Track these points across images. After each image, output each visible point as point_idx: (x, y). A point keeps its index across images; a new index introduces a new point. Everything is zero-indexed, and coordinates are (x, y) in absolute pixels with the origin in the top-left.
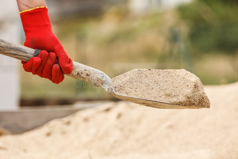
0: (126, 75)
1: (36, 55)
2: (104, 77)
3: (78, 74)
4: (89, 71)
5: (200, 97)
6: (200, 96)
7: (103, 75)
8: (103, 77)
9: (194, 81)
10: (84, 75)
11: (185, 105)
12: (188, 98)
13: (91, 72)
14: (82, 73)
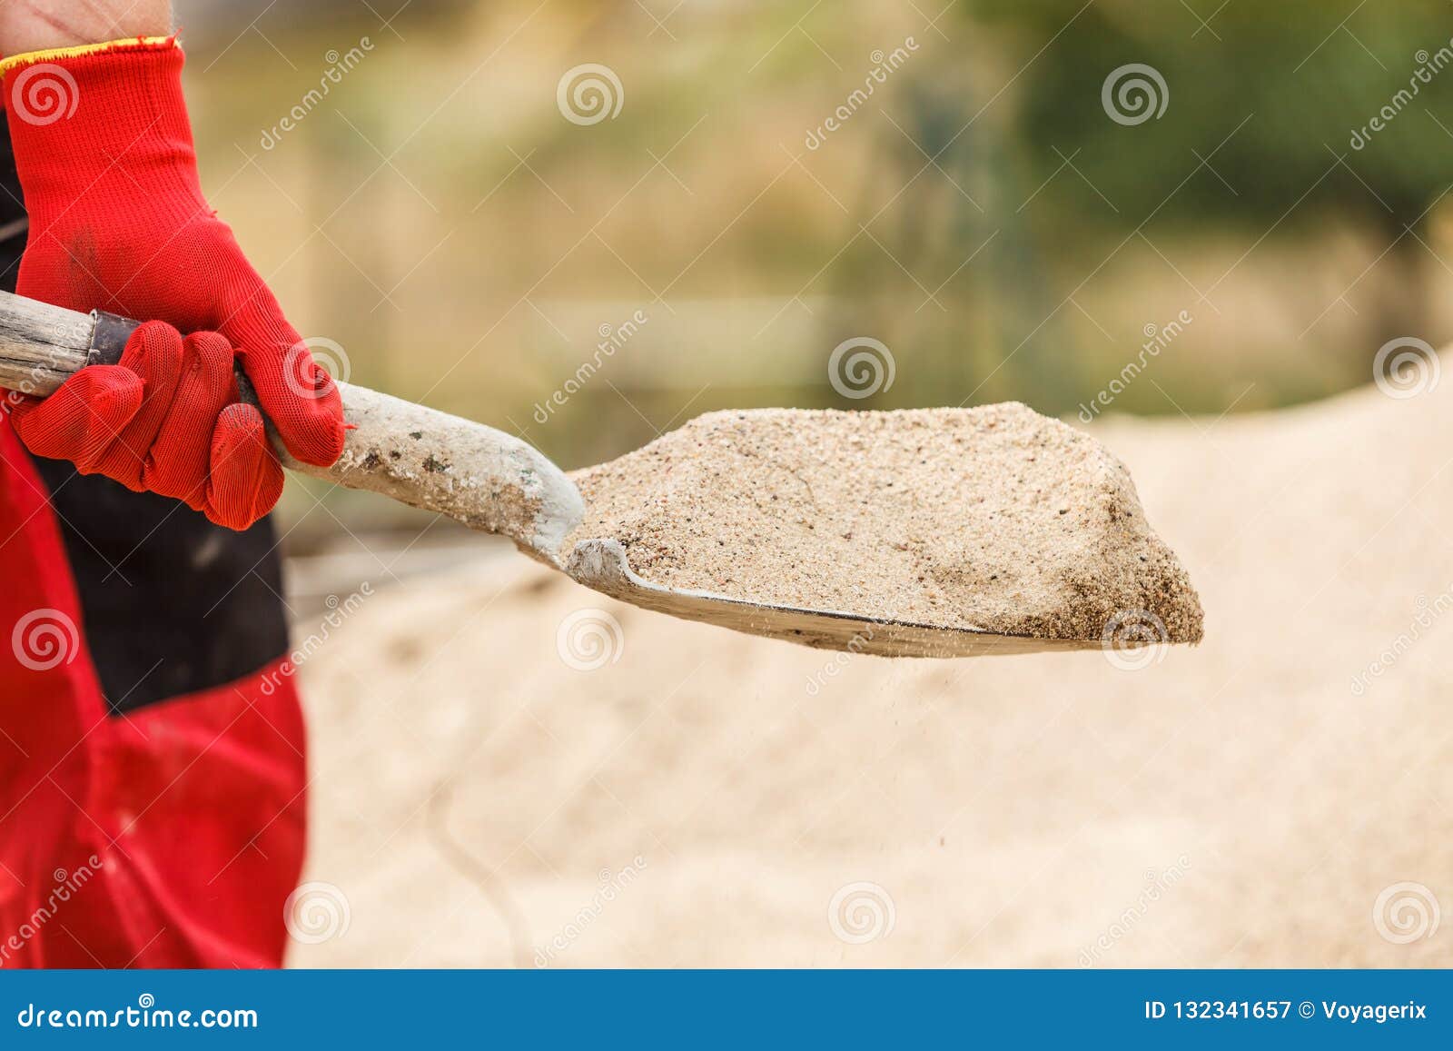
0: (664, 453)
1: (107, 355)
2: (534, 476)
3: (373, 460)
4: (441, 440)
5: (1148, 580)
6: (1151, 572)
7: (529, 459)
8: (529, 472)
9: (1099, 480)
10: (408, 469)
11: (1060, 635)
12: (1079, 589)
13: (454, 444)
14: (396, 455)
